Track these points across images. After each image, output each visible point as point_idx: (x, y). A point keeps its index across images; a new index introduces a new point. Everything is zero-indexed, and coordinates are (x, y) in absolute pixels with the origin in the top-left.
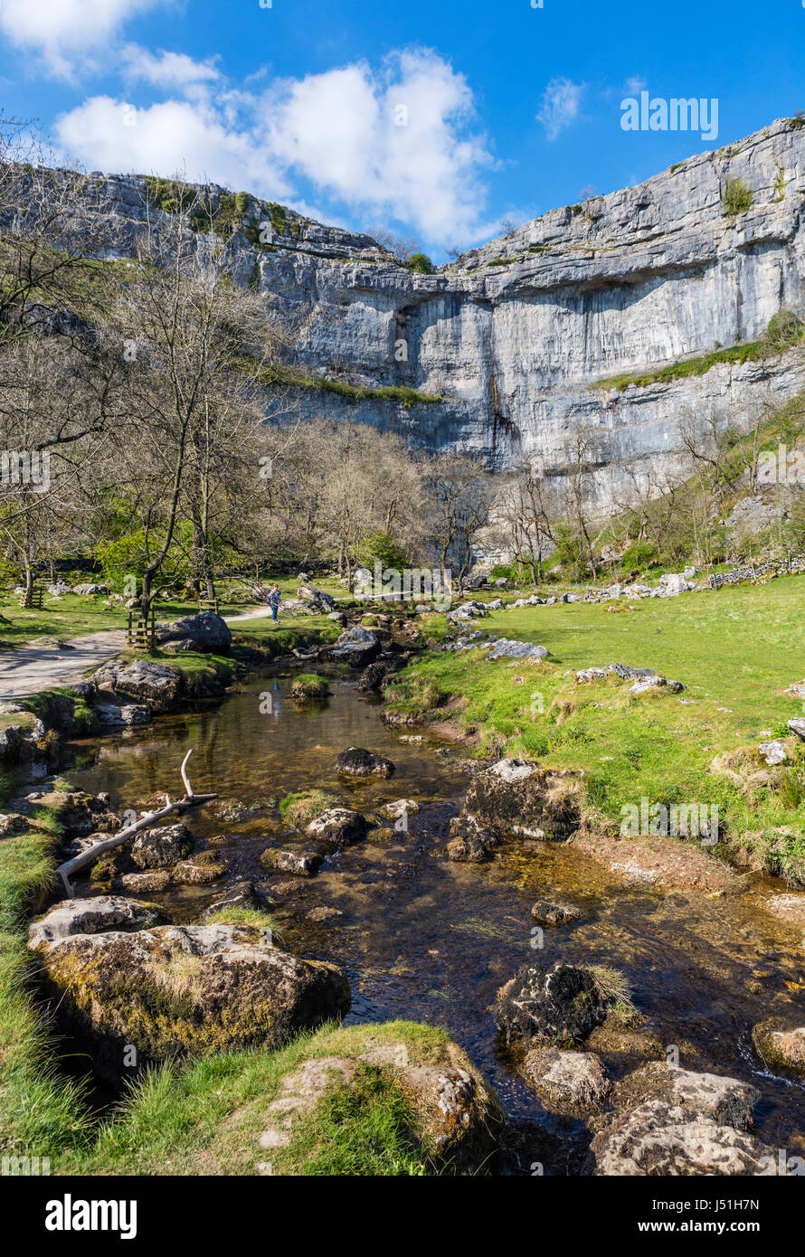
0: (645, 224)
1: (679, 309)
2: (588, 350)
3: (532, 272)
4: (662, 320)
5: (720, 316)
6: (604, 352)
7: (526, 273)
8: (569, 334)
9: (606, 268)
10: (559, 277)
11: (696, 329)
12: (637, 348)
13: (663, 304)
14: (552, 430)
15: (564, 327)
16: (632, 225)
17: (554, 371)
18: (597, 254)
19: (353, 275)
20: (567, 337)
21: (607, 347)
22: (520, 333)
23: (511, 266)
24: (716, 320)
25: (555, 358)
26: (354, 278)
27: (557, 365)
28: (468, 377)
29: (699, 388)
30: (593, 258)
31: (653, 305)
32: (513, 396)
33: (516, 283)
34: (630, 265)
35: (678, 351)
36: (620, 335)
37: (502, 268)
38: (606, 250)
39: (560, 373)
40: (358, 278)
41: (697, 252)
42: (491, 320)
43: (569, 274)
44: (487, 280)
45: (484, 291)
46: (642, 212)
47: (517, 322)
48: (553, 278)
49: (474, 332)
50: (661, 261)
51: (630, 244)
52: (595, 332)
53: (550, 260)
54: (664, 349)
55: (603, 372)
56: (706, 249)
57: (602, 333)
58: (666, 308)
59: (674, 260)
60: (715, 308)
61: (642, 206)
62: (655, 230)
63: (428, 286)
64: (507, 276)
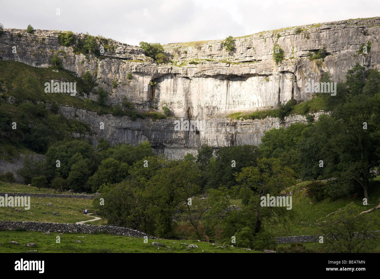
0: (249, 56)
1: (260, 90)
2: (228, 100)
3: (206, 69)
4: (255, 93)
5: (273, 95)
6: (234, 101)
7: (204, 69)
8: (220, 93)
9: (234, 71)
10: (216, 72)
11: (266, 99)
12: (246, 102)
13: (255, 87)
14: (212, 132)
15: (218, 91)
16: (244, 55)
17: (214, 108)
18: (231, 65)
19: (134, 67)
20: (219, 94)
21: (235, 100)
22: (201, 92)
23: (198, 65)
24: (272, 97)
25: (214, 103)
26: (134, 69)
27: (215, 105)
28: (179, 107)
29: (262, 124)
30: (229, 66)
31: (252, 86)
32: (197, 117)
33: (200, 72)
34: (242, 71)
35: (260, 106)
36: (240, 96)
37: (194, 66)
38: (235, 63)
39: (216, 108)
40: (136, 69)
41: (266, 71)
42: (189, 85)
43: (220, 72)
44: (188, 70)
45: (187, 74)
46: (249, 50)
47: (200, 87)
48: (214, 73)
49: (182, 90)
50: (253, 72)
51: (244, 62)
52: (230, 93)
53: (213, 65)
54: (255, 103)
55: (233, 109)
56: (268, 70)
57: (233, 94)
58: (256, 88)
59: (258, 72)
60: (272, 93)
61: (249, 48)
62: (253, 58)
63: (164, 71)
64: (196, 69)
